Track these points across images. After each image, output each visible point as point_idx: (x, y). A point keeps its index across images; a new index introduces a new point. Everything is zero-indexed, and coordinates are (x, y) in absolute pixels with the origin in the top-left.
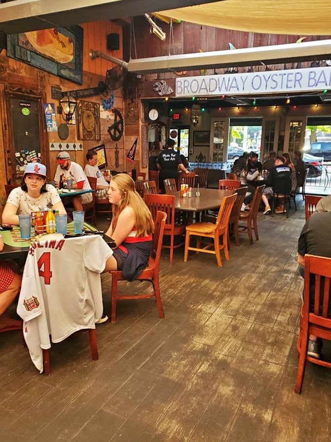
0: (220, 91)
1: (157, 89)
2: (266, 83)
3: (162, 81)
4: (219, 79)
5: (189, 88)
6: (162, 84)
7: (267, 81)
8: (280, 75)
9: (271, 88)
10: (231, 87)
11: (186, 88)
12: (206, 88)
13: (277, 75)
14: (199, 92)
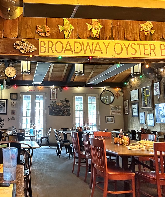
0: (85, 53)
1: (18, 47)
2: (127, 50)
3: (24, 40)
4: (83, 42)
5: (53, 48)
6: (23, 42)
7: (127, 48)
8: (137, 44)
9: (131, 54)
10: (95, 51)
11: (50, 49)
12: (71, 50)
13: (135, 44)
14: (64, 53)
